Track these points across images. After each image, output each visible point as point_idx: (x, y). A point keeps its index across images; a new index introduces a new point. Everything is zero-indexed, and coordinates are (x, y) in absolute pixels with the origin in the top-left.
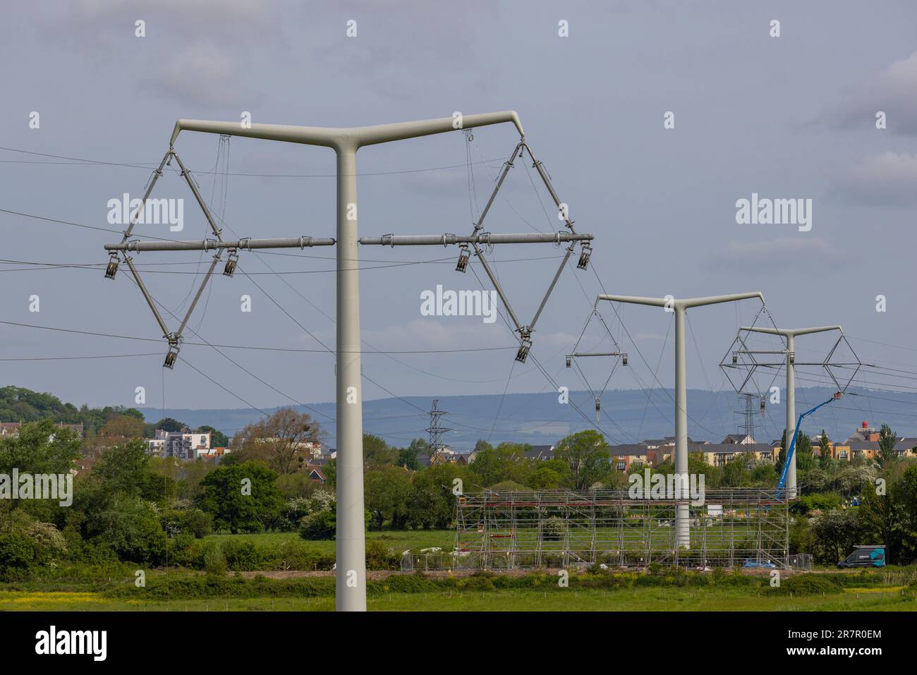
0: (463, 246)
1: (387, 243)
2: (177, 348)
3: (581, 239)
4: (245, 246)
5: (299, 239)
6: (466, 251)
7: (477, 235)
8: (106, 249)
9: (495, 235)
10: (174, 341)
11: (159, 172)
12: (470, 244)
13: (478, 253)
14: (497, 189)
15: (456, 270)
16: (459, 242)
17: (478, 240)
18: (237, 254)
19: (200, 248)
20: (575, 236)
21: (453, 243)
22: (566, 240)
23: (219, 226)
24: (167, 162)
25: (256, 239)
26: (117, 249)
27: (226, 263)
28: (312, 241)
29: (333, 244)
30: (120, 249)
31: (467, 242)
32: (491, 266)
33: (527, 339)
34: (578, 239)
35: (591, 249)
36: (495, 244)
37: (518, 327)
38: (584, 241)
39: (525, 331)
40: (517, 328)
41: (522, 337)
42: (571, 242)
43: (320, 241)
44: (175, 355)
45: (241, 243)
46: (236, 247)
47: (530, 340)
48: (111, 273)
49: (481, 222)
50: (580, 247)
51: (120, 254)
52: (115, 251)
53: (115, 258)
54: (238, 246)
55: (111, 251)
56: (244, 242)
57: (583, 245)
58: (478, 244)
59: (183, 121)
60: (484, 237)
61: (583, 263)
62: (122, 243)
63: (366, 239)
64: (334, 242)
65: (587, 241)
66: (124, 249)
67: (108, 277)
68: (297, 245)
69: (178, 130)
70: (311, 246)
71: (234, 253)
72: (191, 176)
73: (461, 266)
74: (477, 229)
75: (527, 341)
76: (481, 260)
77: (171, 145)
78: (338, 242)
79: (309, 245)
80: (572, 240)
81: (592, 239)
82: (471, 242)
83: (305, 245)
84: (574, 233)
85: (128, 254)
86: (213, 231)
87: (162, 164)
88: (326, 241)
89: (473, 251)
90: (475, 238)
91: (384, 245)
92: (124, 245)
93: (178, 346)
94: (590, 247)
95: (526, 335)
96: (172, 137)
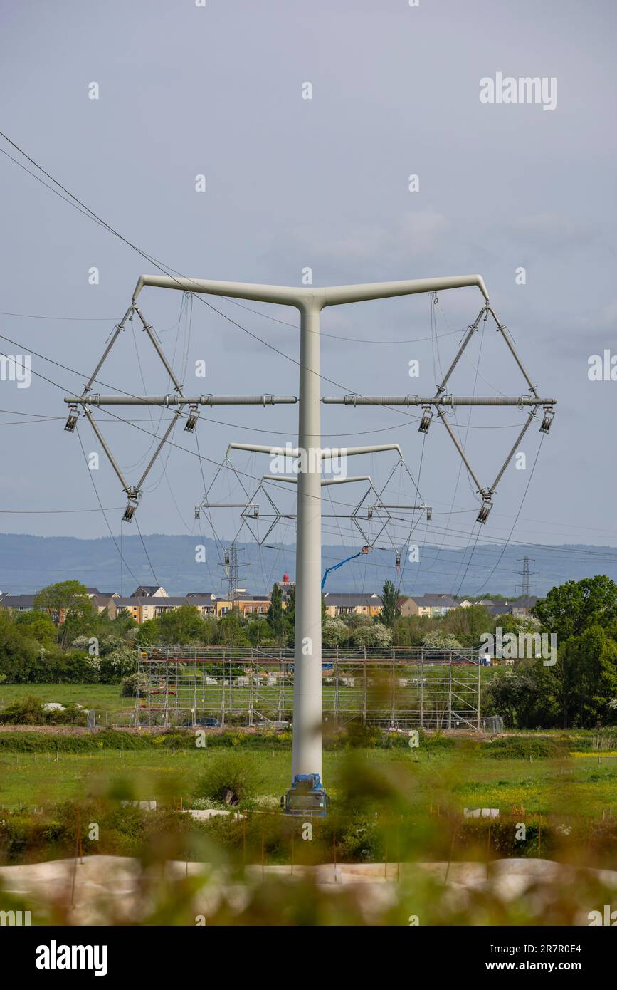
0: (426, 407)
1: (351, 402)
2: (136, 502)
3: (544, 404)
4: (207, 403)
5: (262, 397)
6: (429, 412)
7: (441, 396)
8: (66, 402)
9: (458, 395)
10: (133, 495)
11: (120, 327)
12: (432, 406)
13: (440, 415)
14: (461, 352)
15: (419, 430)
16: (422, 403)
17: (441, 402)
18: (198, 410)
19: (162, 403)
20: (537, 401)
21: (416, 404)
22: (530, 404)
23: (180, 383)
24: (129, 317)
25: (217, 395)
26: (77, 402)
27: (187, 420)
28: (275, 399)
29: (295, 402)
30: (80, 402)
31: (430, 403)
32: (454, 430)
33: (488, 500)
34: (541, 404)
35: (554, 413)
36: (458, 406)
37: (479, 489)
38: (546, 405)
39: (487, 492)
41: (483, 499)
42: (534, 406)
43: (283, 399)
44: (134, 509)
45: (203, 399)
46: (197, 403)
47: (491, 502)
48: (70, 425)
49: (444, 383)
50: (543, 411)
51: (80, 407)
52: (75, 404)
53: (75, 411)
54: (200, 402)
55: (71, 404)
56: (206, 399)
57: (546, 409)
58: (440, 405)
59: (147, 277)
60: (448, 400)
61: (545, 426)
62: (83, 395)
63: (328, 398)
64: (297, 400)
65: (550, 405)
66: (84, 403)
67: (68, 430)
68: (259, 402)
69: (141, 284)
70: (273, 404)
71: (195, 409)
72: (151, 330)
73: (424, 426)
74: (440, 391)
75: (488, 503)
76: (444, 422)
77: (133, 300)
78: (302, 401)
79: (272, 402)
80: (535, 404)
81: (555, 403)
82: (434, 403)
83: (268, 403)
84: (537, 397)
85: (88, 407)
86: (175, 387)
87: (124, 319)
88: (288, 399)
89: (436, 412)
90: (438, 400)
91: (346, 404)
92: (85, 398)
93: (137, 500)
94: (553, 411)
95: (487, 497)
96: (135, 293)
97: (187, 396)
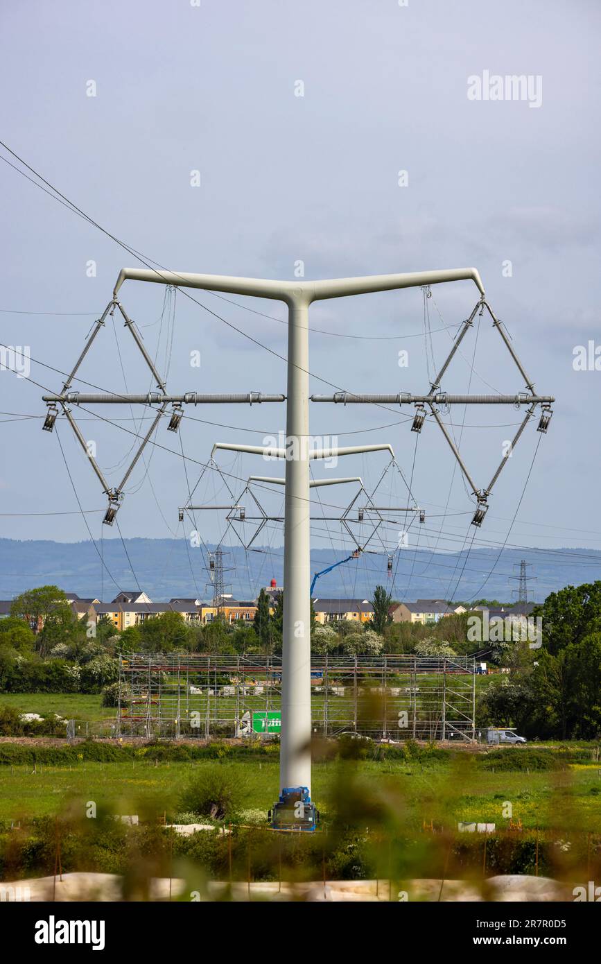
0: (419, 406)
1: (341, 401)
2: (117, 505)
3: (542, 402)
4: (191, 401)
5: (249, 395)
6: (422, 410)
7: (434, 394)
8: (44, 400)
9: (452, 393)
10: (114, 497)
11: (101, 322)
12: (426, 404)
13: (434, 413)
14: (455, 348)
15: (412, 430)
16: (415, 401)
17: (434, 400)
18: (182, 409)
19: (144, 401)
20: (535, 398)
21: (409, 402)
22: (527, 402)
23: (163, 380)
24: (110, 312)
25: (202, 393)
26: (56, 400)
27: (170, 418)
28: (262, 397)
29: (283, 400)
30: (59, 401)
31: (424, 402)
32: (447, 428)
33: (484, 502)
34: (538, 402)
35: (552, 412)
36: (452, 404)
37: (474, 490)
38: (544, 404)
39: (482, 494)
40: (473, 492)
41: (478, 501)
42: (531, 404)
43: (269, 397)
44: (115, 512)
45: (187, 397)
46: (181, 401)
47: (487, 504)
48: (49, 425)
49: (438, 381)
50: (541, 410)
51: (59, 406)
52: (53, 402)
53: (53, 409)
54: (184, 400)
55: (50, 402)
56: (191, 397)
57: (544, 408)
58: (434, 403)
59: (128, 270)
60: (441, 398)
61: (543, 425)
62: (61, 394)
63: (318, 396)
64: (284, 398)
65: (548, 403)
66: (63, 401)
67: (46, 429)
68: (246, 400)
69: (122, 278)
70: (260, 402)
71: (179, 407)
72: (133, 325)
73: (417, 425)
74: (433, 389)
75: (484, 505)
76: (438, 421)
77: (115, 294)
78: (290, 398)
79: (258, 401)
80: (533, 402)
81: (553, 401)
82: (428, 402)
83: (254, 401)
84: (534, 395)
85: (67, 406)
86: (158, 385)
87: (105, 314)
88: (275, 397)
89: (429, 411)
90: (431, 398)
91: (336, 402)
92: (63, 396)
93: (119, 502)
94: (551, 409)
95: (482, 498)
96: (116, 286)
97: (170, 394)
